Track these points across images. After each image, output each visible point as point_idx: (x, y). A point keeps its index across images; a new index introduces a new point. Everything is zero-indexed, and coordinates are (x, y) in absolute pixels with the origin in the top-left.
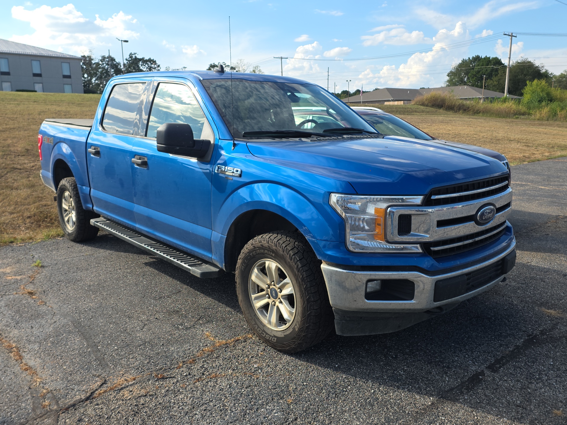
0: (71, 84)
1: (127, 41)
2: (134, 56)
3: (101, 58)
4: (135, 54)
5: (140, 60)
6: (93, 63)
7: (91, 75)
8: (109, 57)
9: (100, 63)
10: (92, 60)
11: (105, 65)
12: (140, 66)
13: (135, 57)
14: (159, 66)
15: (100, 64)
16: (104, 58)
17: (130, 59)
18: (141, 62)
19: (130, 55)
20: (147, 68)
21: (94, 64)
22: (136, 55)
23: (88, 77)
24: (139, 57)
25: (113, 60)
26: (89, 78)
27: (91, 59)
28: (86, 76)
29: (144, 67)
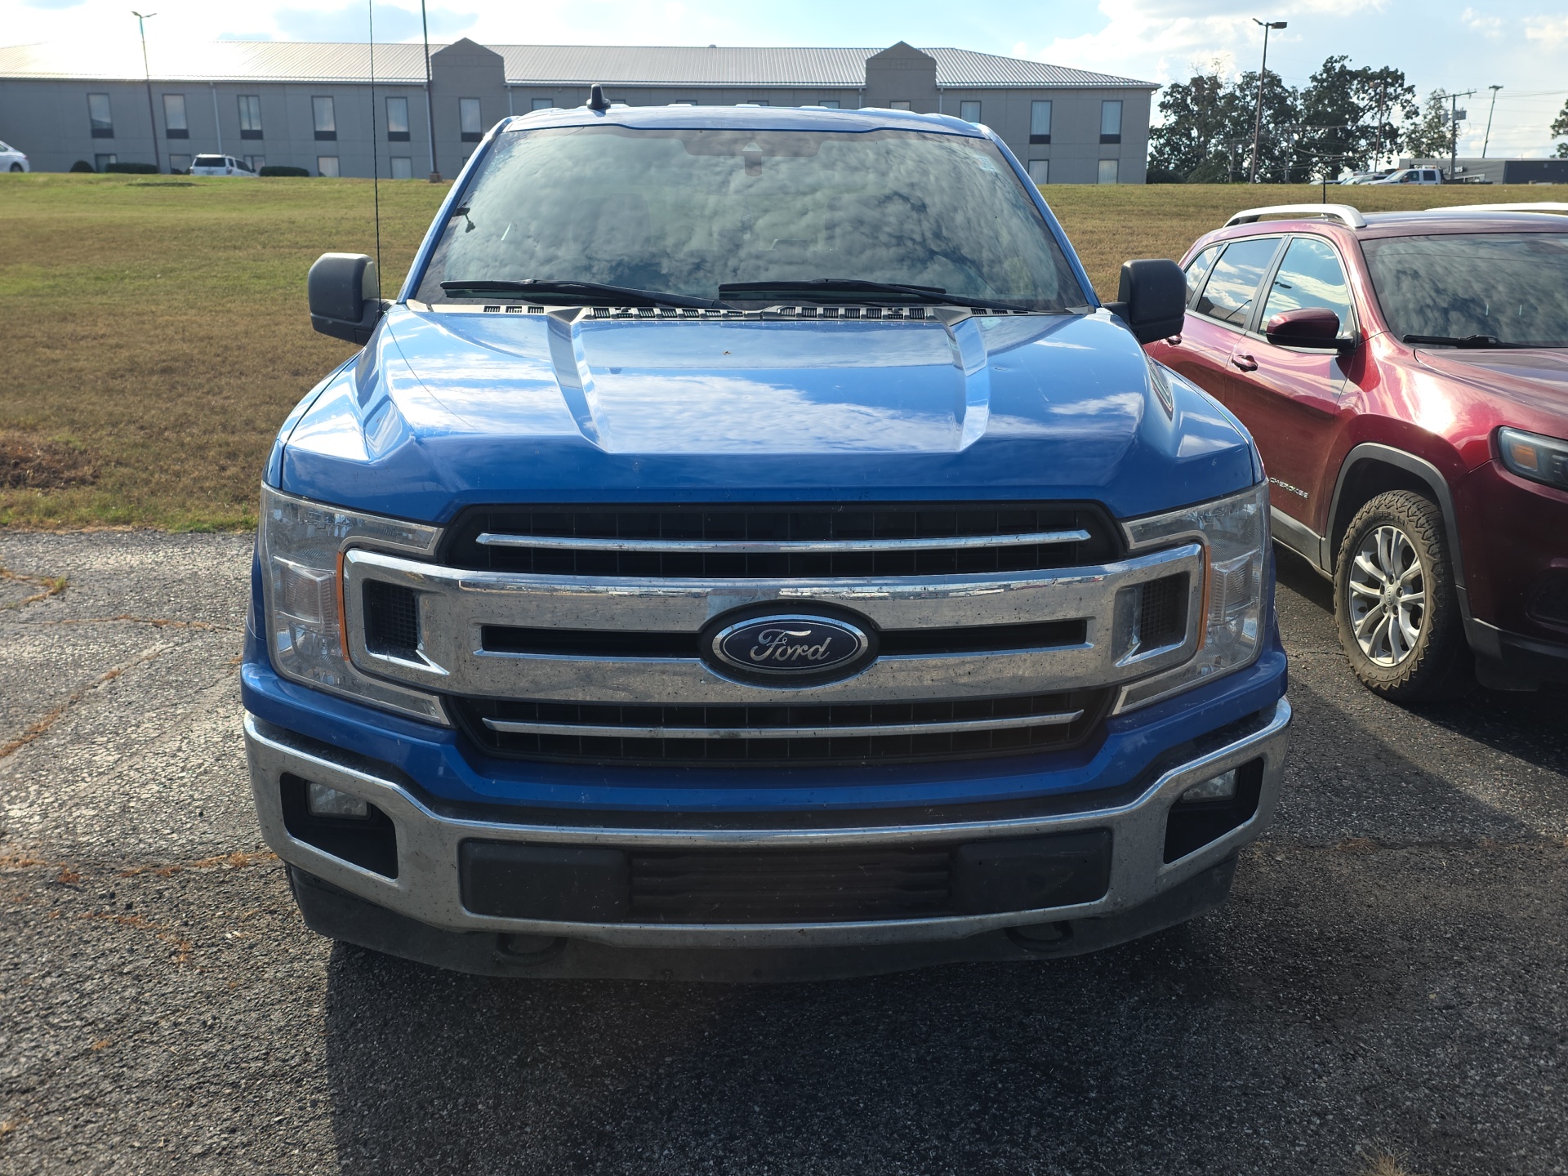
0: (1118, 160)
1: (1282, 25)
2: (1337, 66)
3: (1239, 81)
4: (1343, 58)
5: (1354, 75)
6: (1221, 95)
7: (1207, 131)
8: (1266, 74)
9: (1238, 93)
10: (1220, 86)
11: (1248, 99)
12: (1352, 94)
13: (1343, 66)
14: (1410, 90)
15: (1237, 98)
16: (1250, 78)
17: (1325, 76)
18: (1356, 82)
19: (1325, 66)
20: (1371, 99)
21: (1224, 97)
22: (1346, 63)
23: (1199, 137)
24: (1352, 66)
25: (1275, 81)
26: (1202, 139)
27: (1215, 84)
28: (1195, 133)
29: (1362, 96)
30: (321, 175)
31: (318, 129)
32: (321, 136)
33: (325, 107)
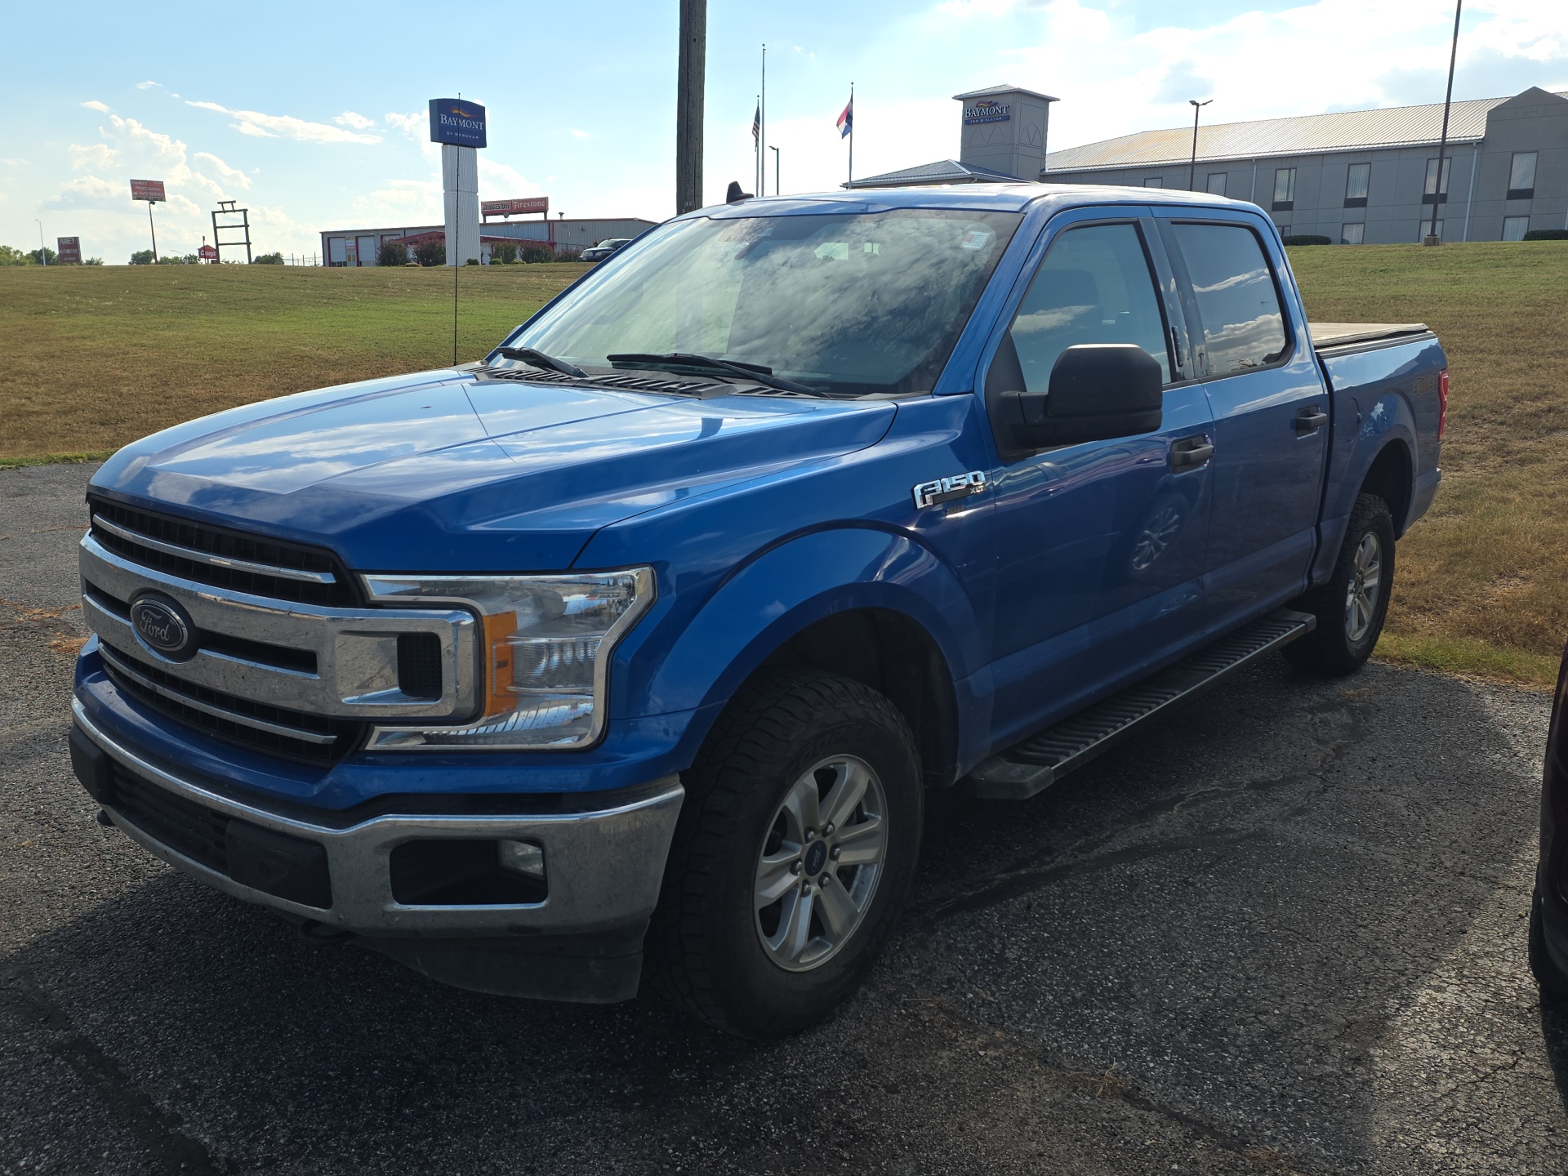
30: (1343, 242)
31: (1349, 197)
32: (1350, 203)
33: (1360, 173)
